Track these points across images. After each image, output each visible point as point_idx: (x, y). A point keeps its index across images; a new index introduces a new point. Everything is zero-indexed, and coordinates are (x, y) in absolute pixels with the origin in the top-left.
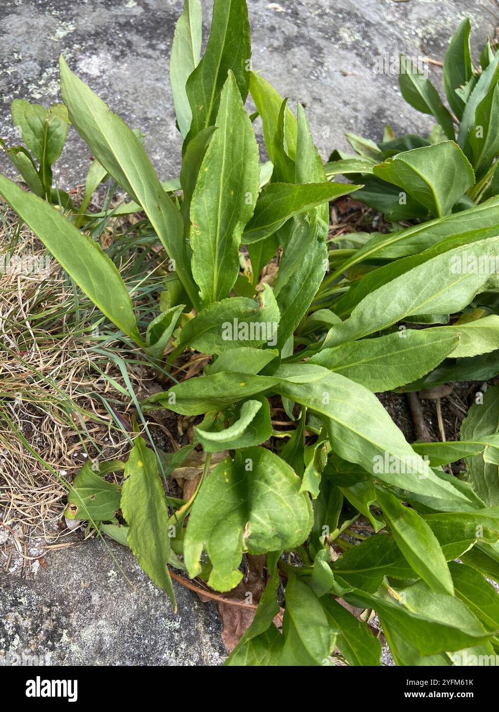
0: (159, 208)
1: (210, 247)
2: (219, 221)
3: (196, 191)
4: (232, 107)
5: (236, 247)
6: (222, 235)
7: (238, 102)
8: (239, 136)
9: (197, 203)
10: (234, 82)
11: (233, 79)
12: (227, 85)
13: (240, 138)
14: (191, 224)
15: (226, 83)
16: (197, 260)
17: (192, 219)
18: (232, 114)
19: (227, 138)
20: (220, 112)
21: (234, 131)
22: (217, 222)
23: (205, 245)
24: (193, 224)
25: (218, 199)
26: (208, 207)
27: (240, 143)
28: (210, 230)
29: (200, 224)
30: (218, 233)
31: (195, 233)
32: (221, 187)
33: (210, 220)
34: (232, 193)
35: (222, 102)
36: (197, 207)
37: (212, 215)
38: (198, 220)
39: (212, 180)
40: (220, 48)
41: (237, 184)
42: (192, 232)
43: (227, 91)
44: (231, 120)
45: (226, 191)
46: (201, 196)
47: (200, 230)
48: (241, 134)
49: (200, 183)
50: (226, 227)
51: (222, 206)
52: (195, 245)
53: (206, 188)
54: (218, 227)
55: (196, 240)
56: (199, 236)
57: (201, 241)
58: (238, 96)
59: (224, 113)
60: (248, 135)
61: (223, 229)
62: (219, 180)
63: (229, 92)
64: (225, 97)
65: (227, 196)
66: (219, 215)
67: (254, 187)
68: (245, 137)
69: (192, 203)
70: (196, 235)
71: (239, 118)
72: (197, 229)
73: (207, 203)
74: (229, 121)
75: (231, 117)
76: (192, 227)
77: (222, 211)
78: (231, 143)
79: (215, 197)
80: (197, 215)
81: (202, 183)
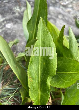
0: (17, 67)
1: (36, 85)
2: (40, 74)
3: (29, 65)
4: (43, 31)
5: (48, 87)
6: (41, 79)
7: (45, 28)
8: (46, 41)
9: (30, 69)
10: (43, 21)
11: (42, 20)
12: (40, 22)
13: (47, 42)
14: (28, 78)
15: (40, 21)
16: (31, 91)
17: (28, 76)
18: (43, 33)
19: (41, 42)
20: (38, 32)
21: (44, 40)
22: (39, 74)
23: (35, 85)
24: (29, 77)
25: (39, 66)
26: (35, 70)
27: (47, 44)
28: (36, 79)
29: (32, 77)
30: (40, 78)
31: (30, 81)
32: (40, 61)
33: (36, 75)
34: (45, 63)
35: (38, 29)
36: (30, 70)
37: (37, 73)
38: (31, 76)
39: (36, 59)
40: (37, 13)
41: (47, 60)
42: (29, 81)
43: (40, 25)
44: (43, 35)
45: (42, 62)
46: (32, 66)
47: (32, 79)
48: (47, 40)
49: (31, 61)
50: (43, 76)
51: (41, 68)
52: (30, 85)
53: (34, 62)
54: (40, 76)
55: (31, 84)
56: (32, 82)
57: (33, 83)
58: (45, 26)
59: (40, 33)
60: (50, 41)
61: (42, 77)
62: (39, 58)
63: (41, 25)
64: (40, 27)
65: (43, 64)
66: (40, 71)
67: (55, 62)
68: (49, 42)
69: (28, 69)
70: (31, 82)
71: (46, 34)
72: (31, 79)
73: (35, 68)
74: (42, 36)
75: (43, 34)
76: (29, 79)
77: (41, 70)
78: (43, 44)
79: (38, 66)
80: (31, 74)
81: (32, 61)
